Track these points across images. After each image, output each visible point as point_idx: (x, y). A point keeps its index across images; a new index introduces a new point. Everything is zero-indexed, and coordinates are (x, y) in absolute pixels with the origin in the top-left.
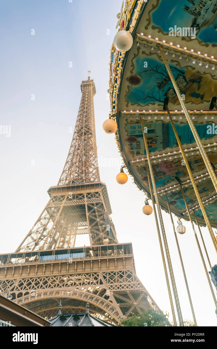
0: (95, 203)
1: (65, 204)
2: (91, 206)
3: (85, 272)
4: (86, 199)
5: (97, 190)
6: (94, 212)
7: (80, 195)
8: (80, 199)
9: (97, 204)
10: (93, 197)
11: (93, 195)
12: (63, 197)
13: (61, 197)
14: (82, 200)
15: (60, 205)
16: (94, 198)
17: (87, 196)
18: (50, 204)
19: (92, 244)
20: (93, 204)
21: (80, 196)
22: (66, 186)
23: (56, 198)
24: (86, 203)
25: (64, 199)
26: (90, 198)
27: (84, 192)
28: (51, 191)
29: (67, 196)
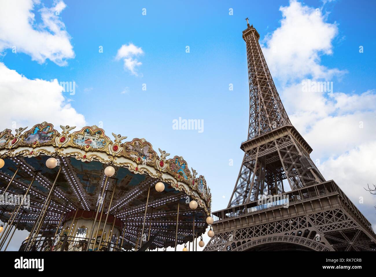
0: (286, 147)
1: (259, 156)
2: (284, 151)
3: (292, 217)
4: (277, 146)
5: (286, 133)
6: (288, 156)
7: (271, 142)
8: (272, 147)
9: (289, 147)
10: (284, 141)
11: (283, 140)
12: (256, 150)
13: (253, 150)
14: (274, 147)
15: (255, 157)
16: (285, 143)
17: (277, 142)
18: (245, 159)
19: (293, 188)
20: (285, 149)
21: (271, 145)
22: (254, 139)
23: (249, 152)
24: (278, 150)
25: (256, 152)
26: (281, 143)
27: (274, 139)
28: (243, 147)
29: (259, 147)
